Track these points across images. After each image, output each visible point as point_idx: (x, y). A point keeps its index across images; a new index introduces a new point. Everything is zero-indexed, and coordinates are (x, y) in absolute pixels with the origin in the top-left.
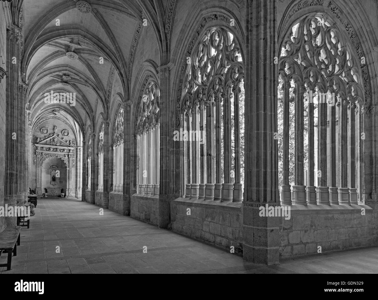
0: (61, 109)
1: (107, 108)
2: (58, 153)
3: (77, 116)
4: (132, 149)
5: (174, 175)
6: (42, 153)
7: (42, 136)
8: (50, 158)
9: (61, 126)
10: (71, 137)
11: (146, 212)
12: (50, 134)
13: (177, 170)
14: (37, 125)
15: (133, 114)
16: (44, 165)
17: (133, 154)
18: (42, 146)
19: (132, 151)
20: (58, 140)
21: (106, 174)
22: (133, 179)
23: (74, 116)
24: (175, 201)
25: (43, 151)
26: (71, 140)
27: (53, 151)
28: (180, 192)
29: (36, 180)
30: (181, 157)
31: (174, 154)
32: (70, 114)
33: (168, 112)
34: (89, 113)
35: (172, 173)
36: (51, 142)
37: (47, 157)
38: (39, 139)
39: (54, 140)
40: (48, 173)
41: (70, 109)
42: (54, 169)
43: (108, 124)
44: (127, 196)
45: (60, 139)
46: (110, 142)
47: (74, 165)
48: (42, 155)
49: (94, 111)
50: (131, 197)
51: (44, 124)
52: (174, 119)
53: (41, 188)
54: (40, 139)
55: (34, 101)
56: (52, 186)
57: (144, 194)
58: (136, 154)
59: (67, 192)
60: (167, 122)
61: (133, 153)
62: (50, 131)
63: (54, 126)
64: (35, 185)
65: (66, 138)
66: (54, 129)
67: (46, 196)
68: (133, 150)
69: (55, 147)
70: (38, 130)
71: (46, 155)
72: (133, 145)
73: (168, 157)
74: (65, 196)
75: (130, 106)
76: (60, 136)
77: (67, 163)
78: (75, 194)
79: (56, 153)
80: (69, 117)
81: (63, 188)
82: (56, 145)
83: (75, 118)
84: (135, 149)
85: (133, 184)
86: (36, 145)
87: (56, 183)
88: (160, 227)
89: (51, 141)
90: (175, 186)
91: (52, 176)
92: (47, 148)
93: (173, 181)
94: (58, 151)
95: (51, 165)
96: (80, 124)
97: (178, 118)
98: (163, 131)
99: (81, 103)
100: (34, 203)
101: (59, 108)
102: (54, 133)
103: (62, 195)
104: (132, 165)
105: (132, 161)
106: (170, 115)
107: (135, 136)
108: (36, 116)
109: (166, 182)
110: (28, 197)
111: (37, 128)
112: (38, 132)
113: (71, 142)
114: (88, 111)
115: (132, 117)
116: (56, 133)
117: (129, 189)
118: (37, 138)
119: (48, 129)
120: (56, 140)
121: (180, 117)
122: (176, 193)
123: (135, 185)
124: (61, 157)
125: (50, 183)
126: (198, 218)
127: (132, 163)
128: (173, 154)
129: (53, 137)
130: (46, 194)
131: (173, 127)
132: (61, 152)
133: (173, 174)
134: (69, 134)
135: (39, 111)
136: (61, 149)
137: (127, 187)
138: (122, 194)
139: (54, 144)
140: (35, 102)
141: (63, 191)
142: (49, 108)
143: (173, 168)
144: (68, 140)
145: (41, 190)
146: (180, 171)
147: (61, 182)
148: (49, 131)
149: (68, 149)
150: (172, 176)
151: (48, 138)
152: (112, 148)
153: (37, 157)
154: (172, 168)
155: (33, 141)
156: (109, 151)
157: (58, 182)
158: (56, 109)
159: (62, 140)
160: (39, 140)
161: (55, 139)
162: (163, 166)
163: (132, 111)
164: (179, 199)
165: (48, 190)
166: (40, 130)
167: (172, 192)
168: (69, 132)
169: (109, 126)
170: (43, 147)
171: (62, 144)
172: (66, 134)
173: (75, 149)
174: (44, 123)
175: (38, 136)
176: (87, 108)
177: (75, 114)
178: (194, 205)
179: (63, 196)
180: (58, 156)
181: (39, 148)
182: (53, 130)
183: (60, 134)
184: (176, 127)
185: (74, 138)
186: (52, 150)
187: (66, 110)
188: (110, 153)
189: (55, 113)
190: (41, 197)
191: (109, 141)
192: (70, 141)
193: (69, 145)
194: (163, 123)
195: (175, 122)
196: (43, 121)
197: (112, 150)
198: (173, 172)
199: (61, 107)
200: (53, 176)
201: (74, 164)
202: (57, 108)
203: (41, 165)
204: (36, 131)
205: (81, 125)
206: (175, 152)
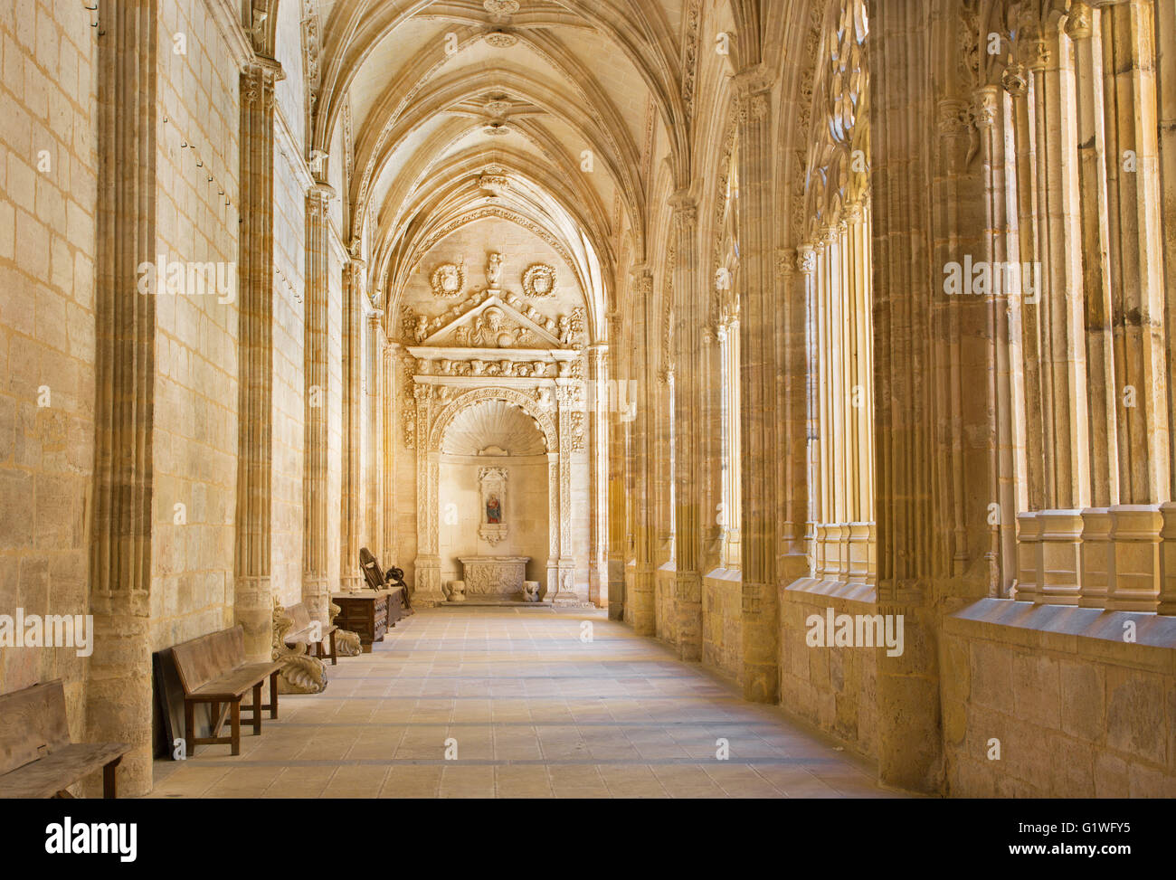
0: (508, 163)
1: (687, 125)
2: (510, 382)
3: (577, 193)
4: (783, 331)
5: (956, 462)
6: (437, 388)
7: (440, 304)
8: (477, 410)
9: (518, 248)
10: (566, 296)
11: (841, 686)
12: (471, 294)
13: (972, 431)
14: (418, 258)
15: (783, 138)
16: (447, 444)
17: (788, 356)
18: (437, 353)
19: (783, 340)
20: (507, 318)
21: (686, 475)
22: (789, 498)
23: (565, 193)
24: (961, 621)
25: (443, 380)
26: (566, 312)
27: (486, 374)
28: (993, 564)
29: (415, 517)
30: (993, 349)
31: (953, 336)
32: (546, 185)
33: (910, 91)
34: (618, 164)
35: (941, 447)
36: (475, 334)
37: (458, 407)
38: (424, 320)
39: (488, 324)
40: (468, 482)
41: (545, 159)
42: (494, 461)
43: (691, 212)
44: (764, 591)
45: (515, 314)
46: (704, 300)
47: (580, 438)
48: (439, 397)
49: (643, 153)
50: (784, 599)
51: (445, 248)
52: (945, 125)
53: (434, 556)
54: (431, 319)
55: (376, 140)
56: (484, 548)
57: (835, 579)
58: (803, 354)
59: (550, 574)
60: (911, 148)
61: (788, 350)
62: (473, 280)
63: (489, 254)
64: (410, 542)
65: (541, 305)
66: (487, 268)
67: (459, 598)
68: (788, 334)
69: (493, 354)
70: (421, 281)
71: (456, 396)
72: (787, 305)
73: (920, 351)
74: (541, 593)
75: (767, 94)
76: (518, 298)
77: (549, 430)
78: (585, 586)
79: (499, 382)
80: (549, 201)
81: (533, 555)
82: (499, 347)
83: (570, 198)
84: (799, 326)
85: (789, 522)
86: (414, 351)
87: (503, 533)
88: (883, 777)
89: (478, 325)
90: (959, 527)
91: (486, 497)
92: (460, 362)
93: (951, 497)
94: (508, 372)
95: (483, 442)
96: (594, 228)
97: (972, 117)
98: (886, 205)
99: (583, 119)
100: (359, 631)
101: (498, 160)
102: (489, 285)
103: (530, 592)
104: (784, 417)
105: (784, 394)
106: (926, 106)
107: (796, 254)
108: (400, 213)
109: (909, 506)
110: (336, 601)
111: (418, 271)
112: (422, 288)
113: (565, 321)
114: (614, 157)
115: (778, 154)
116: (495, 285)
117: (773, 552)
118: (417, 319)
119: (465, 270)
120: (496, 319)
121: (980, 106)
122: (967, 569)
123: (801, 529)
124: (521, 402)
125: (480, 534)
126: (1067, 728)
127: (784, 405)
128: (946, 335)
129: (485, 305)
130: (461, 585)
131: (943, 174)
132: (519, 375)
133: (949, 456)
134: (556, 285)
135: (413, 188)
136: (522, 364)
137: (761, 542)
138: (739, 579)
139: (489, 339)
140: (379, 145)
141: (531, 568)
142: (452, 168)
143: (949, 418)
144: (552, 315)
145: (437, 567)
146: (986, 433)
147: (524, 525)
148: (465, 281)
149: (550, 360)
150: (942, 465)
151: (462, 314)
152: (715, 332)
153: (420, 407)
154: (941, 421)
155: (401, 334)
156: (697, 351)
157: (513, 529)
158: (487, 167)
159: (523, 320)
160: (423, 326)
161: (493, 317)
162: (890, 409)
163: (776, 120)
164: (987, 611)
165: (467, 568)
166: (430, 277)
167: (946, 567)
168: (557, 275)
169: (695, 217)
170: (440, 361)
171: (526, 336)
172: (541, 286)
173: (584, 359)
174: (445, 242)
175: (419, 310)
176: (608, 140)
177: (569, 181)
178: (1044, 642)
179: (534, 597)
180: (509, 397)
181: (426, 367)
182: (486, 273)
183: (516, 288)
184: (957, 171)
185: (579, 301)
186: (479, 368)
187: (531, 168)
188: (705, 357)
189: (487, 187)
190: (436, 600)
191: (701, 300)
192: (559, 318)
193: (555, 340)
194: (885, 159)
195: (950, 142)
196: (443, 234)
197: (715, 342)
198: (949, 441)
199: (505, 156)
200: (492, 497)
201: (579, 431)
202: (490, 161)
203: (435, 448)
204: (412, 286)
205: (597, 234)
206: (954, 321)
